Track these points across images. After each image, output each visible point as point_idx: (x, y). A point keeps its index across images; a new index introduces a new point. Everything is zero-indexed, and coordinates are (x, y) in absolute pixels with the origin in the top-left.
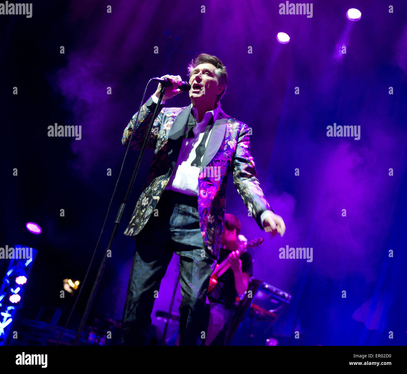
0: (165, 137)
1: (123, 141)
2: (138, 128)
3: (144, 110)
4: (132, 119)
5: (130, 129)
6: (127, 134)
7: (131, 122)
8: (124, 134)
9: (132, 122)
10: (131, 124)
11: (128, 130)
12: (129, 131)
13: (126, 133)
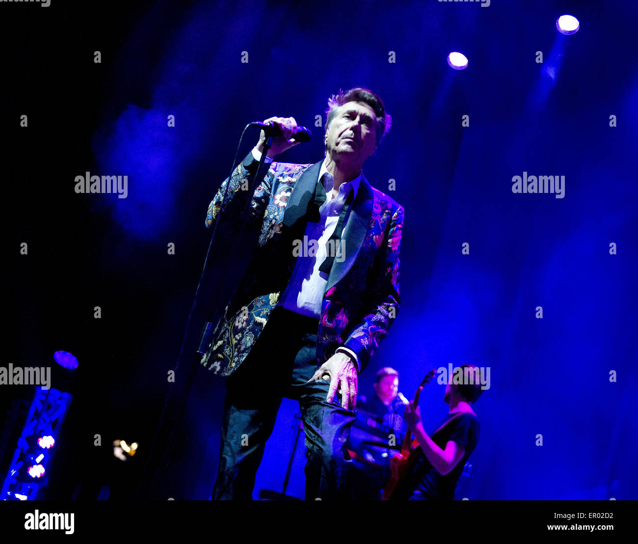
0: (277, 217)
1: (208, 222)
2: (230, 201)
3: (240, 172)
4: (221, 188)
5: (218, 203)
6: (214, 212)
7: (219, 193)
8: (209, 212)
9: (221, 192)
10: (220, 195)
11: (215, 205)
12: (217, 207)
13: (212, 209)
